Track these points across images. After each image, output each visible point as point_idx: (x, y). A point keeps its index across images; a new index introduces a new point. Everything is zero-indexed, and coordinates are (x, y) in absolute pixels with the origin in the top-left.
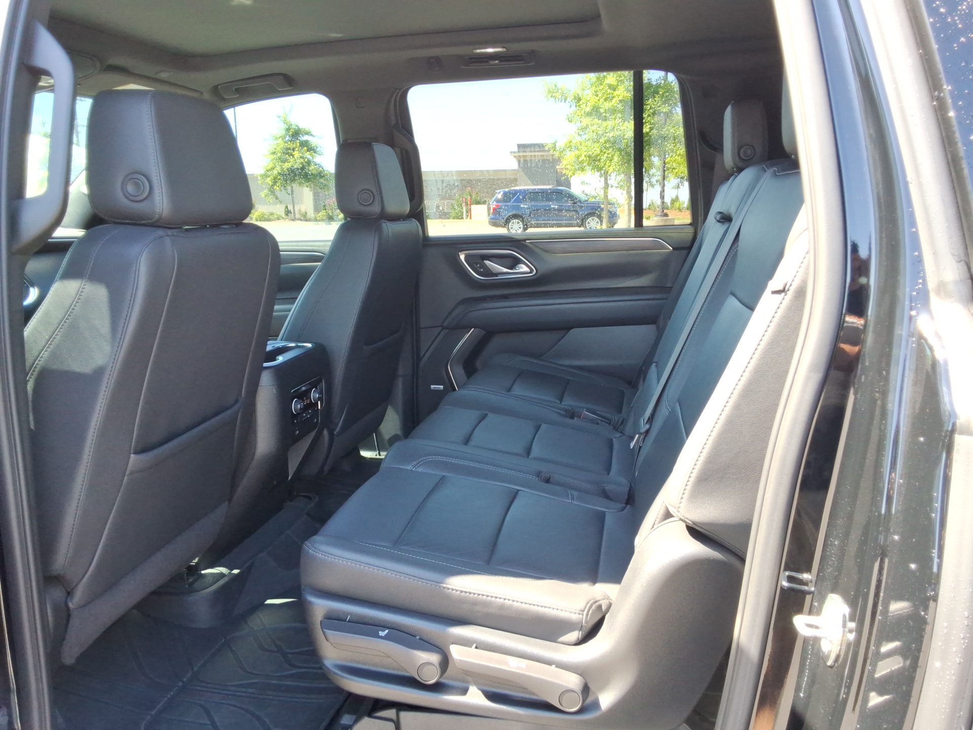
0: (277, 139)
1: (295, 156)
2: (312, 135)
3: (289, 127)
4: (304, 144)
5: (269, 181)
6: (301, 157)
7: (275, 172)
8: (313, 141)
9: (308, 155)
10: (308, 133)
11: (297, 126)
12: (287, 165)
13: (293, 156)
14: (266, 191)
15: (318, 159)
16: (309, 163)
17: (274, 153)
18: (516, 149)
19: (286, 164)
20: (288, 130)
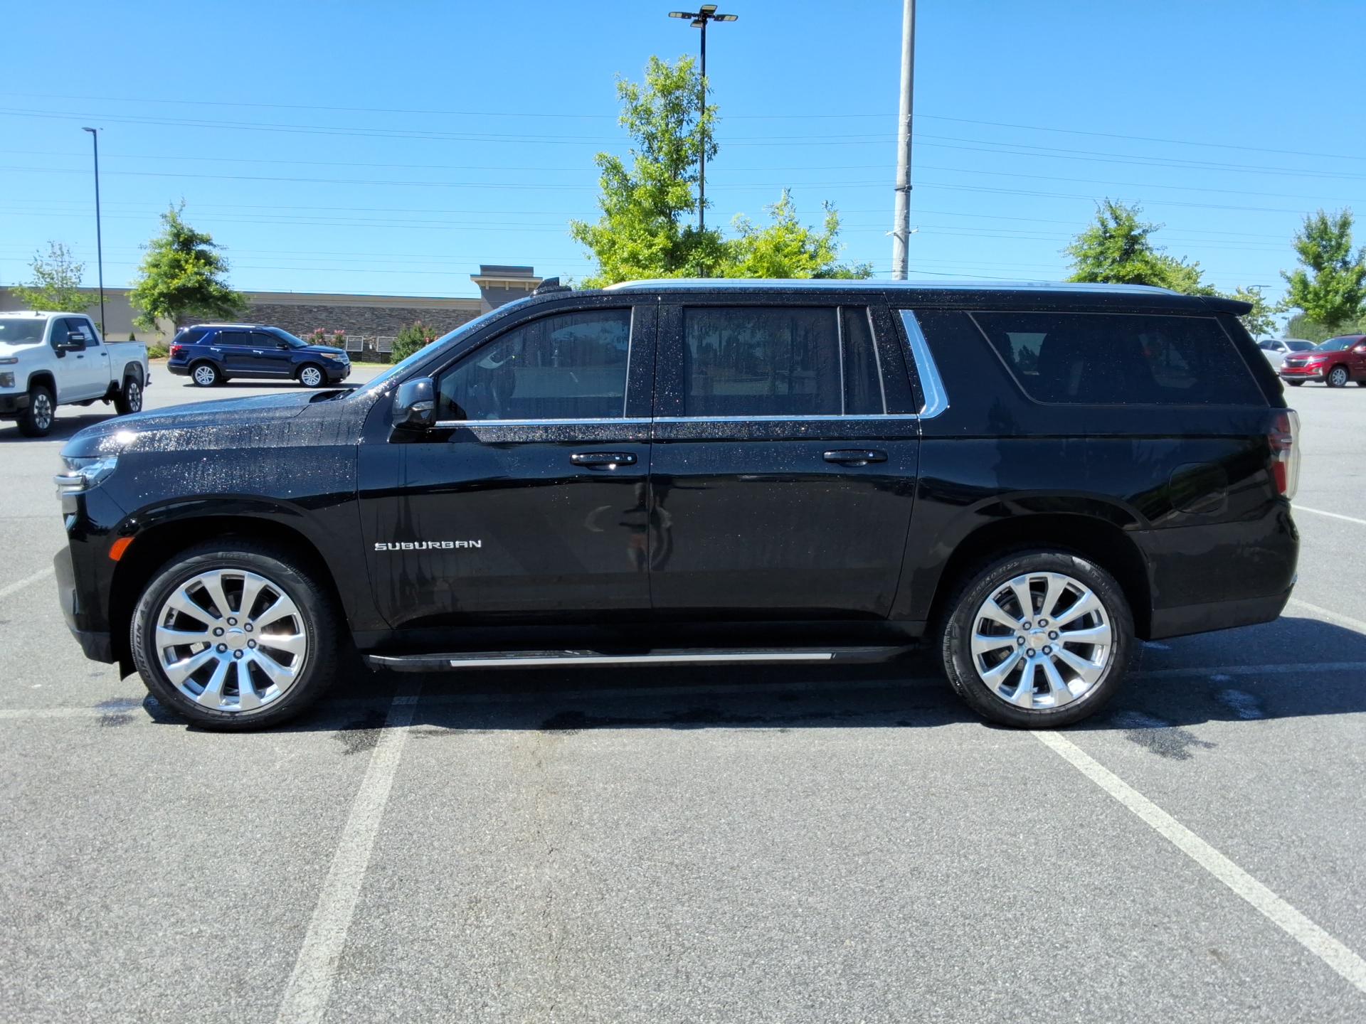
0: (161, 247)
1: (188, 271)
2: (211, 244)
3: (178, 231)
4: (201, 255)
5: (145, 303)
6: (196, 273)
7: (156, 292)
8: (215, 253)
9: (206, 271)
10: (207, 241)
11: (191, 231)
12: (176, 283)
13: (185, 270)
14: (141, 318)
15: (220, 277)
16: (209, 282)
17: (156, 266)
18: (478, 272)
19: (176, 281)
20: (177, 235)
